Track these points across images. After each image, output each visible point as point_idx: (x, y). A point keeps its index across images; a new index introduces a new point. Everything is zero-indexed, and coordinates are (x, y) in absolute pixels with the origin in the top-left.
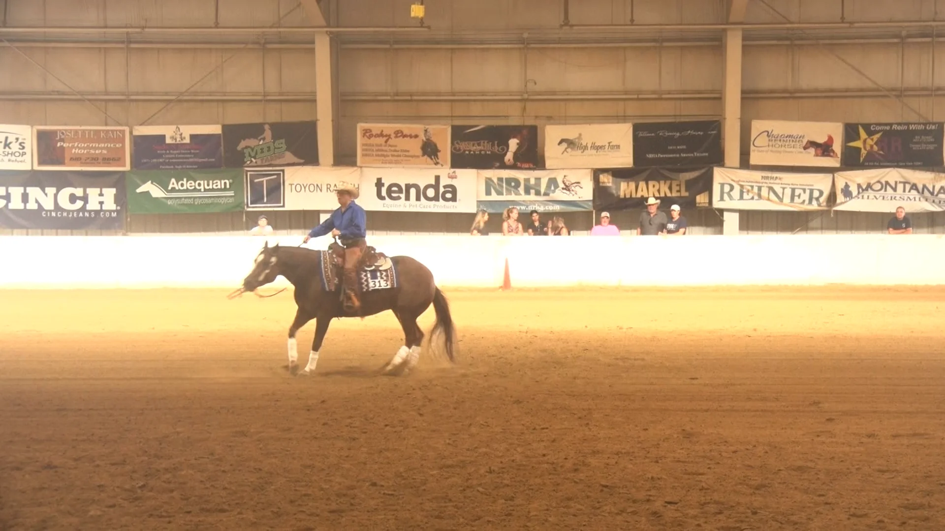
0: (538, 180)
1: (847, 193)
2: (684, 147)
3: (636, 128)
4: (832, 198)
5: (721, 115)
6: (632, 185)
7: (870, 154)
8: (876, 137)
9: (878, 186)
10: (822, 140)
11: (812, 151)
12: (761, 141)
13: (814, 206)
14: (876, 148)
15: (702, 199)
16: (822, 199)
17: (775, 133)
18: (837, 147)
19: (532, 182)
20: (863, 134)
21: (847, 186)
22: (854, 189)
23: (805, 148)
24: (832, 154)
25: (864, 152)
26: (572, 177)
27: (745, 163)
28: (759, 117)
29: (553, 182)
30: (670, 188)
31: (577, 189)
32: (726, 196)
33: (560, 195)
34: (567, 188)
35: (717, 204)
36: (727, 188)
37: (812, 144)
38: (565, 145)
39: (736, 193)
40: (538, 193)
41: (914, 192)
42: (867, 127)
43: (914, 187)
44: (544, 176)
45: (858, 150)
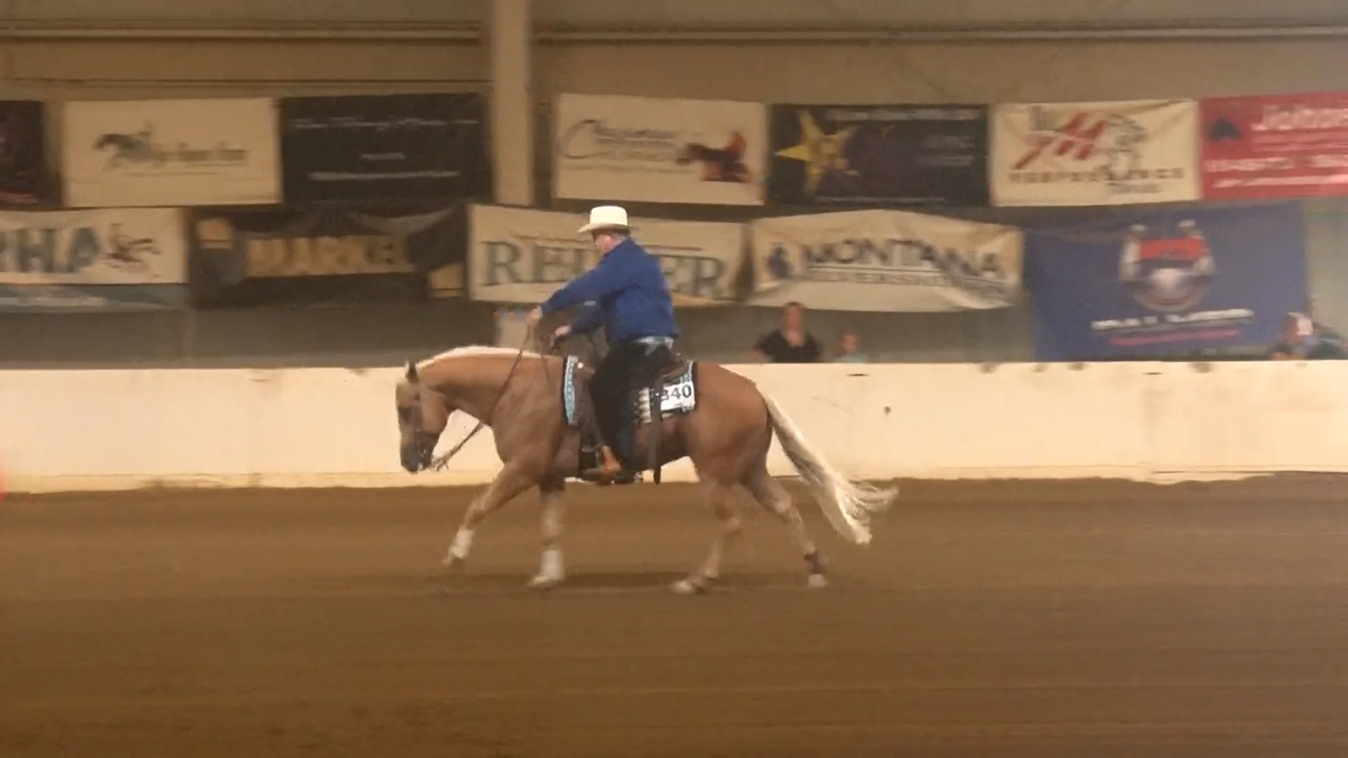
0: (49, 233)
1: (779, 266)
2: (400, 156)
3: (289, 110)
4: (746, 278)
5: (486, 81)
6: (278, 245)
7: (829, 178)
8: (842, 136)
9: (846, 252)
10: (718, 142)
11: (698, 167)
12: (580, 144)
13: (705, 299)
14: (841, 163)
15: (443, 280)
16: (724, 282)
17: (612, 125)
18: (754, 159)
19: (36, 238)
20: (812, 131)
21: (779, 252)
22: (794, 257)
23: (683, 160)
24: (739, 175)
25: (815, 172)
26: (134, 228)
27: (544, 198)
28: (573, 89)
29: (86, 239)
30: (370, 255)
31: (145, 256)
32: (502, 275)
33: (104, 271)
34: (122, 254)
35: (482, 292)
36: (503, 255)
37: (699, 152)
38: (112, 150)
39: (524, 266)
40: (49, 268)
41: (927, 266)
42: (818, 112)
43: (928, 254)
44: (65, 226)
45: (799, 165)
